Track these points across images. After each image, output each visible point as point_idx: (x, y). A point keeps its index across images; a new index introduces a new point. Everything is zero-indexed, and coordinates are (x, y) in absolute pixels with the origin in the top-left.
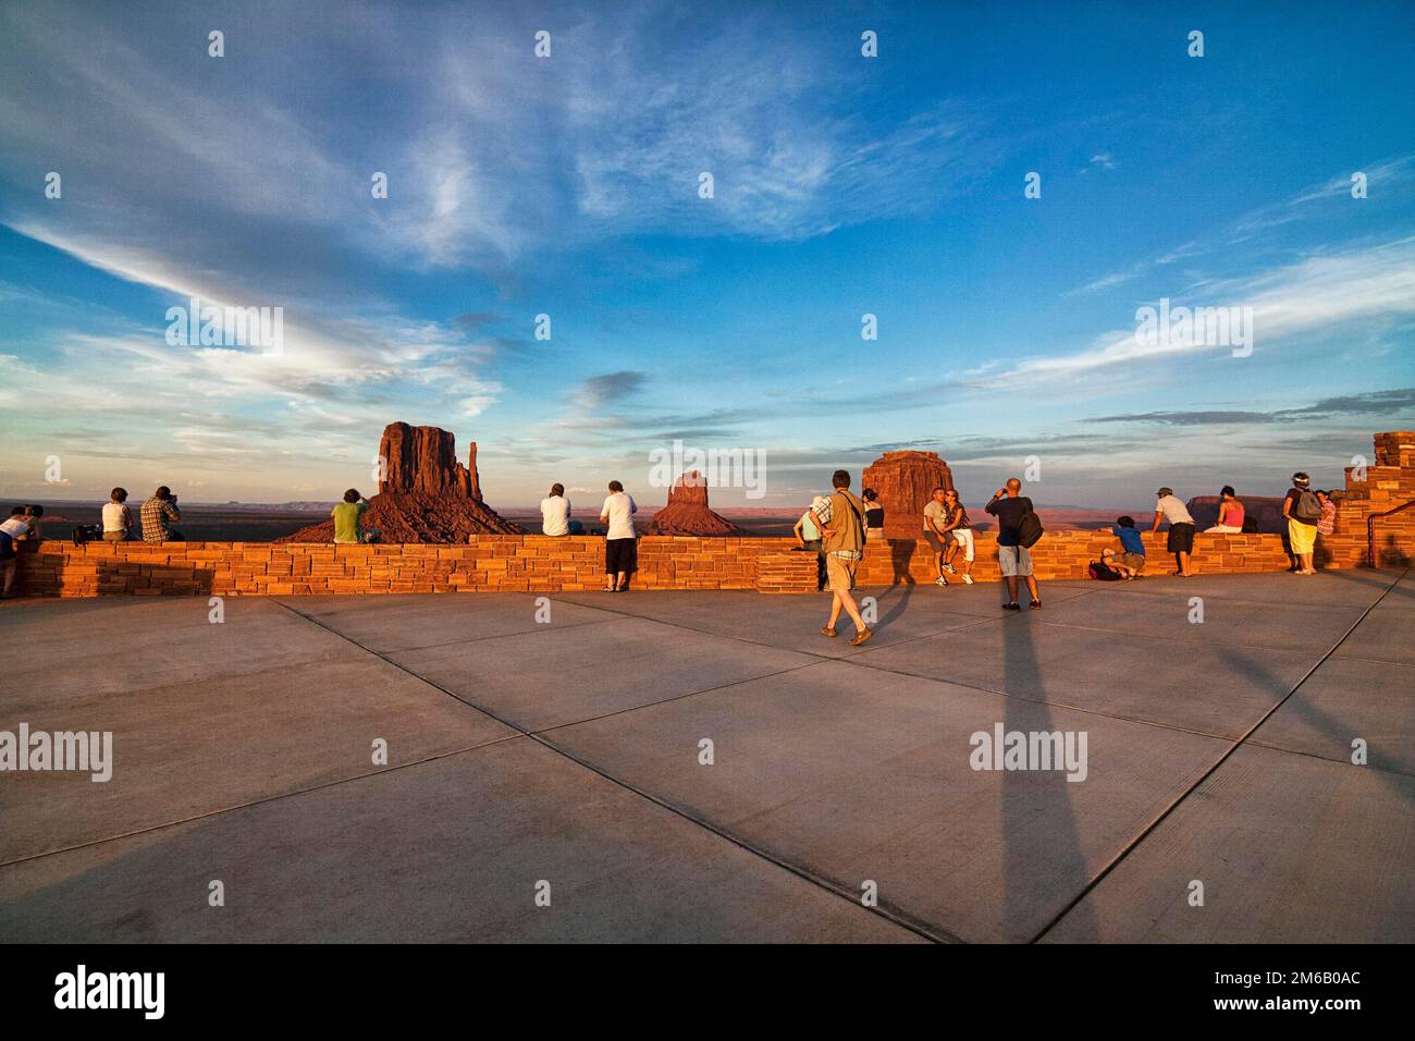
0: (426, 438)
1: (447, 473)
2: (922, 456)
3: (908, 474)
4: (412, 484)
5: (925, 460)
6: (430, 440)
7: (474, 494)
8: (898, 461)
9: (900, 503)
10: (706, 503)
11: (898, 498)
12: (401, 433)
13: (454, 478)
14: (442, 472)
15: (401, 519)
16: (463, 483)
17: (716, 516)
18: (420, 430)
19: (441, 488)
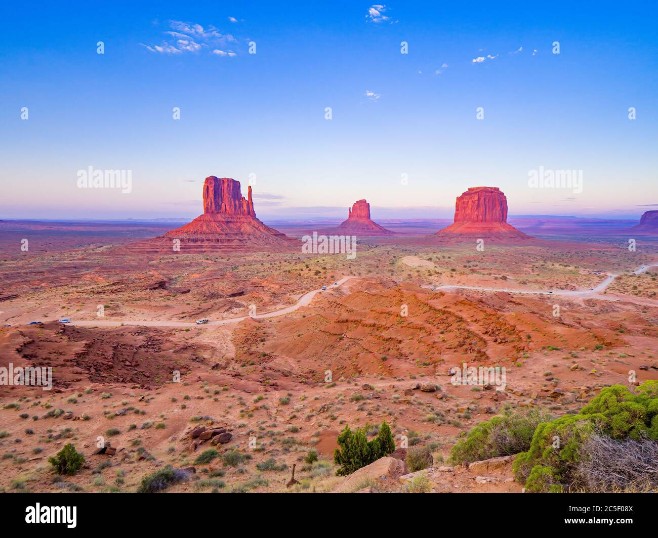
0: (226, 184)
1: (237, 202)
2: (490, 190)
3: (482, 199)
4: (220, 207)
5: (492, 192)
6: (228, 185)
7: (251, 213)
8: (476, 192)
9: (478, 216)
10: (369, 217)
11: (476, 213)
12: (213, 182)
13: (241, 205)
14: (235, 202)
15: (216, 227)
16: (245, 208)
17: (374, 223)
18: (223, 180)
19: (235, 210)
